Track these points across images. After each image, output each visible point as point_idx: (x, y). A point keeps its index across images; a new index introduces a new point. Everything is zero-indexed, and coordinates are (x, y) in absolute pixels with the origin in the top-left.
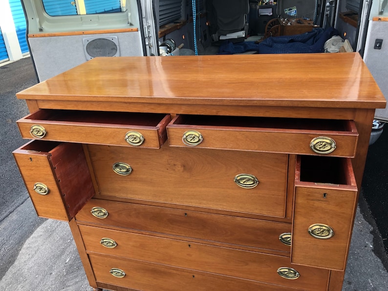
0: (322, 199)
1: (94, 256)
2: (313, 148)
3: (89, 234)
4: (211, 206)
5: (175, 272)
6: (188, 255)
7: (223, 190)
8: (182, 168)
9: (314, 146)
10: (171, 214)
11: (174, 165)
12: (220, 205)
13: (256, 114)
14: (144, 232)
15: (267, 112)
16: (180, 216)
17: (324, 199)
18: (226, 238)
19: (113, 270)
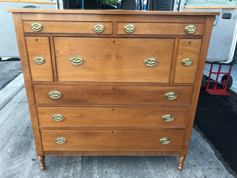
0: (189, 45)
1: (44, 130)
2: (186, 30)
3: (43, 113)
4: (129, 80)
5: (101, 131)
6: (111, 116)
7: (137, 69)
8: (115, 57)
9: (187, 29)
10: (104, 89)
11: (111, 56)
12: (135, 79)
13: (160, 21)
14: (84, 105)
15: (165, 19)
16: (110, 90)
17: (190, 45)
18: (136, 101)
19: (56, 139)
